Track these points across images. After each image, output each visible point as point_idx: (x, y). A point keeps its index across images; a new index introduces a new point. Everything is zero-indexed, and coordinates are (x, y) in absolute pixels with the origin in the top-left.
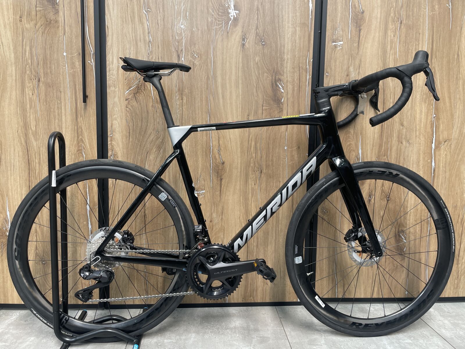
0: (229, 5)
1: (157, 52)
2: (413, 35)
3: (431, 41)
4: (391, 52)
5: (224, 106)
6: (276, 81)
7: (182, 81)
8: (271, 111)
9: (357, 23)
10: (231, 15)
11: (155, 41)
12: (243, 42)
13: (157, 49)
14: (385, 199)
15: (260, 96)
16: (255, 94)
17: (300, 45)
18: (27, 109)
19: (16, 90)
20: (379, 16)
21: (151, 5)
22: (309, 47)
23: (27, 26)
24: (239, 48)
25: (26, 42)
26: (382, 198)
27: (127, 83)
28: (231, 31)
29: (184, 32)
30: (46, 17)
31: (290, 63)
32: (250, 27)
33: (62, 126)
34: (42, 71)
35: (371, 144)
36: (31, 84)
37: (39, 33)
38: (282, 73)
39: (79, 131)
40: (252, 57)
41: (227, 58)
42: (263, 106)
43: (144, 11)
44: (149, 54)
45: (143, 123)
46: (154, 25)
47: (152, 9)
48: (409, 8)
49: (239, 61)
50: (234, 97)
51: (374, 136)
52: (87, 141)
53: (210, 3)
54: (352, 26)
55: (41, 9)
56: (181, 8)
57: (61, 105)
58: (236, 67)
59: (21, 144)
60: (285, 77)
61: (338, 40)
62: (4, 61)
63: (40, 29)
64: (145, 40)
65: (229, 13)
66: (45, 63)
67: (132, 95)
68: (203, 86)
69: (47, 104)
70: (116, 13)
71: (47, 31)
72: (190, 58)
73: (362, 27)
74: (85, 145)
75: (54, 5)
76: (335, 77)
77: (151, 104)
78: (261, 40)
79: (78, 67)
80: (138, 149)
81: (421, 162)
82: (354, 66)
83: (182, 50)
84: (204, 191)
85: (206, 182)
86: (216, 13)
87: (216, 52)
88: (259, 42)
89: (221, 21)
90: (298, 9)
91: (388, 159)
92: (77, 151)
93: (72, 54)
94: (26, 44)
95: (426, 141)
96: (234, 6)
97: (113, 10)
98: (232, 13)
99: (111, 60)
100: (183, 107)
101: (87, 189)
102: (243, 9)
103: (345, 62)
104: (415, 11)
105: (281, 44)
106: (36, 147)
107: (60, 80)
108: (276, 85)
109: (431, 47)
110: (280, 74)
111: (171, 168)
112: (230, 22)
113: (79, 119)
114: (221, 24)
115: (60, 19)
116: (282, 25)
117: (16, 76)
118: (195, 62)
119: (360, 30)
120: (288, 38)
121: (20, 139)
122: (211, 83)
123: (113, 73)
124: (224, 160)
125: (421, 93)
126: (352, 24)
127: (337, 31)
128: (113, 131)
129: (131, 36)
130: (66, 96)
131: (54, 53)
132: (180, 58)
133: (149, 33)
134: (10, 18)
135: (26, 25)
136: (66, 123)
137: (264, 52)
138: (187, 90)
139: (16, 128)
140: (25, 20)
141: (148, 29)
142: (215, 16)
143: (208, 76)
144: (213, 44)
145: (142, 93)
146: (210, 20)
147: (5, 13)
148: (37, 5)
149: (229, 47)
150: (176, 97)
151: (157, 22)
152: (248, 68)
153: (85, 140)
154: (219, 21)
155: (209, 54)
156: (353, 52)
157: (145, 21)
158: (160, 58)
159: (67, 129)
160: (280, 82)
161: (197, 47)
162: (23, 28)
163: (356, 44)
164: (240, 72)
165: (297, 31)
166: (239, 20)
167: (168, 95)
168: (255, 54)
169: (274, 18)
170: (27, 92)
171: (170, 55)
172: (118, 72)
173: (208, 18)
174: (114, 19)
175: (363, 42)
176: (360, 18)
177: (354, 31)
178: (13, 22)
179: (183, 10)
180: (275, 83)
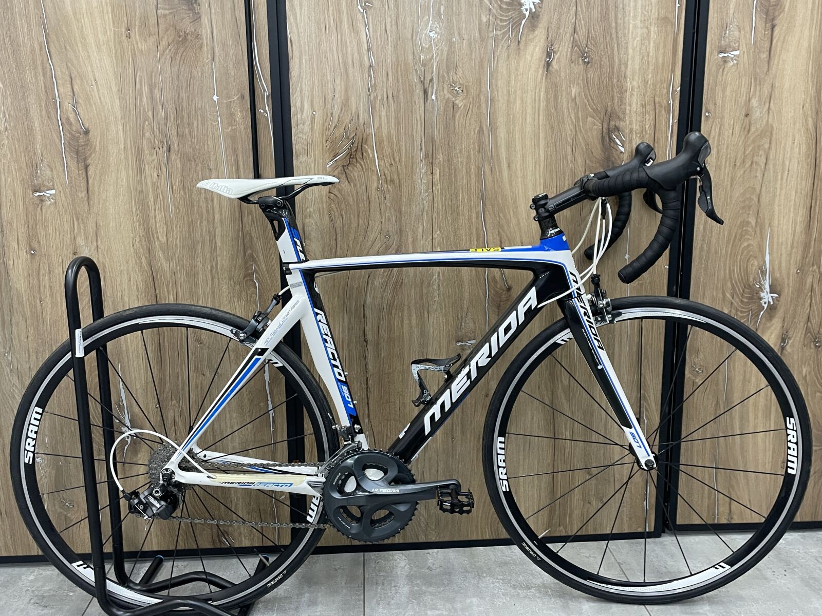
1: (385, 86)
5: (510, 183)
6: (609, 132)
7: (432, 138)
9: (767, 14)
10: (526, 7)
11: (380, 64)
12: (548, 59)
13: (385, 80)
14: (812, 344)
15: (580, 161)
16: (569, 157)
17: (657, 59)
18: (150, 205)
19: (127, 169)
22: (675, 63)
23: (143, 46)
24: (541, 71)
25: (141, 77)
26: (806, 343)
27: (330, 148)
28: (524, 39)
29: (436, 45)
30: (178, 28)
31: (637, 95)
32: (561, 31)
33: (215, 233)
34: (174, 132)
35: (789, 244)
36: (155, 157)
37: (166, 58)
38: (622, 116)
39: (246, 240)
40: (564, 87)
41: (516, 91)
43: (359, 7)
44: (369, 91)
45: (361, 220)
46: (378, 34)
47: (374, 2)
49: (540, 96)
50: (530, 165)
51: (795, 228)
52: (261, 257)
54: (758, 19)
55: (167, 12)
58: (534, 108)
59: (142, 267)
60: (628, 122)
61: (730, 47)
62: (101, 116)
63: (168, 51)
64: (361, 65)
65: (521, 5)
66: (178, 116)
67: (340, 168)
68: (472, 146)
69: (185, 194)
70: (306, 13)
71: (180, 55)
72: (448, 95)
73: (776, 22)
74: (257, 265)
75: (192, 4)
76: (723, 118)
77: (375, 185)
78: (584, 56)
79: (241, 121)
82: (760, 96)
83: (431, 80)
84: (474, 341)
85: (477, 324)
86: (496, 5)
87: (497, 81)
88: (578, 58)
89: (506, 21)
91: (819, 271)
92: (244, 277)
93: (228, 97)
94: (141, 81)
97: (301, 9)
98: (527, 4)
99: (298, 104)
100: (434, 188)
103: (743, 89)
105: (620, 60)
106: (168, 272)
107: (208, 148)
108: (610, 138)
110: (619, 118)
111: (413, 301)
112: (523, 22)
113: (245, 219)
114: (505, 26)
115: (203, 31)
116: (624, 24)
117: (125, 143)
118: (457, 102)
119: (773, 27)
120: (634, 49)
121: (139, 258)
122: (487, 140)
123: (303, 129)
124: (510, 282)
126: (757, 16)
127: (729, 30)
128: (306, 238)
129: (336, 57)
131: (194, 98)
132: (427, 95)
133: (369, 50)
134: (108, 32)
135: (139, 45)
137: (587, 78)
138: (441, 155)
139: (131, 240)
140: (137, 34)
141: (368, 42)
142: (494, 11)
143: (481, 128)
144: (490, 67)
145: (358, 165)
146: (484, 19)
147: (98, 21)
148: (159, 6)
149: (521, 70)
150: (421, 169)
151: (384, 28)
152: (556, 109)
153: (257, 257)
154: (501, 20)
155: (482, 85)
156: (758, 70)
157: (361, 26)
158: (390, 96)
159: (225, 238)
160: (617, 133)
161: (459, 74)
162: (134, 50)
163: (765, 56)
164: (541, 118)
165: (652, 33)
166: (541, 17)
167: (406, 167)
168: (570, 81)
169: (607, 9)
170: (147, 172)
171: (410, 92)
172: (313, 127)
173: (482, 15)
174: (302, 25)
175: (778, 49)
176: (773, 3)
177: (761, 29)
178: (115, 40)
179: (434, 3)
180: (609, 134)
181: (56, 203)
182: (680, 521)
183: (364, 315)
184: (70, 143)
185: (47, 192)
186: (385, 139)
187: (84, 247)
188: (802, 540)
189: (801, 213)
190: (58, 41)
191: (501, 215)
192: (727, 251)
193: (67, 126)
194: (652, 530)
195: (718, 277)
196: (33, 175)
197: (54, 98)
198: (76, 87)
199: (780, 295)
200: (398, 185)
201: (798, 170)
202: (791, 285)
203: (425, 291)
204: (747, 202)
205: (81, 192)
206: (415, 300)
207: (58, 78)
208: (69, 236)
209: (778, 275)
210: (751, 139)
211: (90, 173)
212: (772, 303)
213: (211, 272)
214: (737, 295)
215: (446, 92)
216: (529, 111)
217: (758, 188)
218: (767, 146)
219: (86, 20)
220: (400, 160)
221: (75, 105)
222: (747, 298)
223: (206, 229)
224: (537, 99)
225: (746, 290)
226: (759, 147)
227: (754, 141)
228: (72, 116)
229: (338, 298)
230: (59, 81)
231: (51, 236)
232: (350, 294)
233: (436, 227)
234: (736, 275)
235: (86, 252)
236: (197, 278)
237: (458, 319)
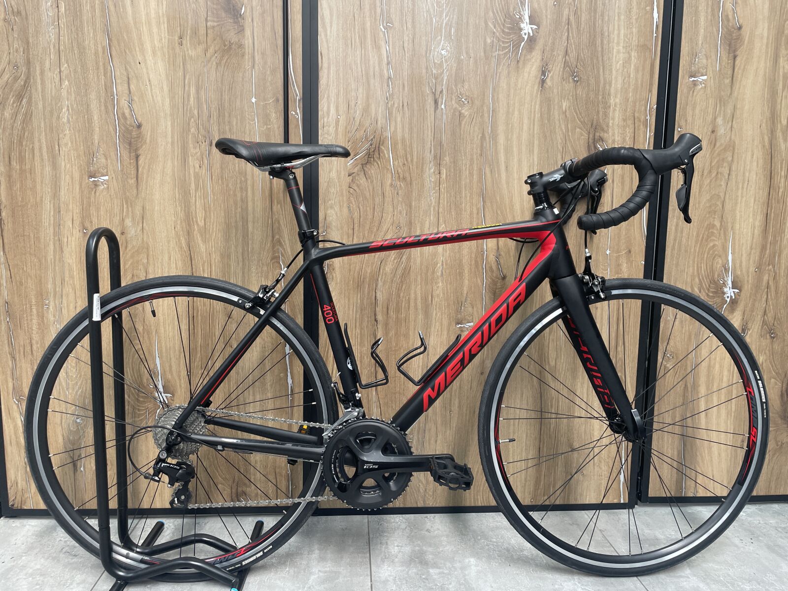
0: (522, 16)
1: (401, 96)
5: (508, 183)
6: (595, 142)
7: (441, 142)
9: (730, 45)
10: (525, 31)
11: (398, 77)
12: (543, 77)
13: (401, 90)
14: (768, 335)
16: (560, 162)
17: (637, 79)
18: (191, 192)
19: (173, 160)
20: (766, 35)
21: (393, 16)
22: (651, 85)
23: (192, 53)
24: (536, 87)
25: (189, 79)
26: (762, 334)
27: (352, 147)
28: (522, 58)
29: (446, 61)
30: (224, 38)
31: (619, 111)
32: (555, 53)
34: (216, 128)
35: (749, 246)
36: (198, 150)
37: (212, 64)
38: (606, 129)
39: (275, 227)
40: (556, 102)
41: (515, 104)
43: (381, 27)
44: (387, 99)
45: (375, 213)
46: (397, 50)
47: (395, 23)
49: (535, 108)
50: (525, 168)
51: (754, 231)
52: (287, 242)
53: (491, 14)
54: (722, 50)
55: (216, 24)
56: (443, 21)
57: (246, 184)
58: (529, 118)
59: (181, 248)
60: (610, 133)
61: (699, 73)
62: (153, 112)
63: (214, 57)
64: (381, 76)
65: (521, 30)
66: (221, 115)
67: (360, 166)
68: (475, 150)
69: (223, 184)
70: (335, 30)
71: (225, 61)
72: (455, 105)
73: (738, 53)
74: (284, 249)
75: (237, 18)
77: (390, 181)
78: (574, 74)
79: (275, 120)
82: (724, 115)
83: (441, 92)
84: (473, 324)
85: (475, 309)
86: (499, 29)
87: (498, 94)
88: (569, 77)
89: (507, 42)
90: (634, 21)
91: (774, 270)
92: (272, 259)
93: (265, 100)
94: (189, 83)
96: (530, 17)
97: (331, 26)
98: (527, 29)
99: (325, 109)
100: (441, 186)
102: (545, 22)
103: (709, 109)
105: (605, 80)
106: (205, 253)
108: (595, 148)
110: (603, 130)
111: (419, 286)
112: (522, 44)
113: (275, 208)
114: (507, 48)
115: (246, 42)
116: (608, 49)
117: (173, 137)
118: (463, 111)
119: (735, 57)
120: (617, 71)
121: (179, 240)
122: (488, 145)
123: (328, 131)
124: (505, 272)
126: (722, 48)
127: (698, 58)
128: (327, 227)
129: (360, 69)
131: (235, 99)
132: (437, 105)
133: (388, 64)
134: (163, 39)
135: (190, 51)
136: (253, 214)
137: (576, 94)
138: (448, 157)
139: (173, 223)
140: (188, 42)
141: (387, 57)
142: (498, 34)
143: (483, 134)
144: (493, 82)
145: (375, 163)
146: (489, 41)
147: (155, 30)
148: (209, 18)
149: (519, 86)
150: (430, 169)
151: (402, 45)
152: (549, 120)
153: (284, 241)
154: (503, 42)
155: (486, 98)
156: (722, 93)
157: (383, 43)
158: (405, 104)
159: (256, 224)
160: (601, 143)
161: (466, 87)
162: (185, 56)
163: (728, 81)
164: (536, 127)
165: (633, 58)
166: (538, 40)
167: (417, 167)
168: (561, 97)
169: (595, 36)
170: (191, 163)
171: (422, 100)
172: (337, 129)
173: (487, 37)
174: (332, 40)
175: (739, 76)
176: (735, 37)
177: (725, 58)
178: (168, 46)
179: (446, 24)
180: (594, 144)
181: (108, 188)
182: (652, 493)
183: (375, 297)
184: (124, 136)
185: (101, 178)
186: (399, 141)
187: (131, 228)
188: (760, 513)
189: (758, 218)
190: (119, 46)
191: (499, 212)
192: (695, 250)
193: (122, 121)
194: (627, 502)
195: (687, 273)
196: (90, 163)
197: (112, 95)
198: (132, 87)
199: (740, 290)
200: (409, 183)
201: (756, 180)
202: (750, 282)
203: (430, 278)
204: (713, 208)
205: (132, 179)
206: (421, 285)
207: (117, 78)
208: (118, 218)
209: (739, 273)
210: (717, 152)
211: (140, 162)
212: (734, 298)
213: (243, 253)
214: (704, 290)
215: (453, 102)
216: (526, 121)
217: (722, 195)
218: (730, 159)
219: (145, 28)
220: (412, 160)
221: (130, 102)
222: (713, 292)
223: (240, 216)
224: (533, 110)
225: (711, 285)
226: (723, 159)
227: (719, 155)
228: (127, 112)
230: (118, 81)
231: (102, 217)
232: (364, 279)
233: (441, 220)
234: (703, 272)
235: (133, 232)
236: (230, 259)
237: (458, 303)
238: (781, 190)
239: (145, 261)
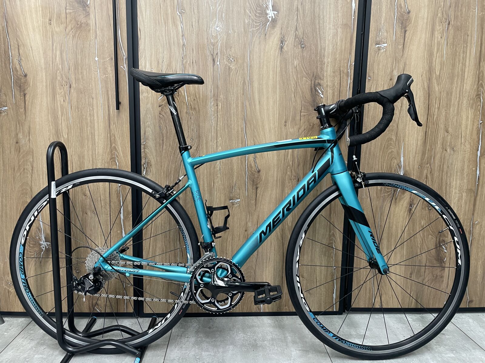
0: (268, 5)
1: (191, 56)
2: (461, 36)
3: (479, 43)
4: (438, 55)
5: (260, 112)
6: (315, 86)
7: (217, 86)
8: (310, 117)
9: (402, 23)
10: (270, 16)
11: (189, 44)
12: (281, 45)
13: (191, 53)
14: (427, 208)
15: (299, 101)
16: (293, 99)
17: (341, 47)
18: (59, 116)
19: (47, 97)
20: (426, 16)
21: (185, 6)
22: (351, 49)
23: (57, 29)
24: (277, 51)
25: (56, 46)
26: (423, 207)
28: (268, 33)
29: (220, 35)
30: (77, 20)
31: (331, 66)
32: (289, 29)
33: (94, 135)
34: (73, 77)
35: (414, 151)
36: (62, 90)
37: (70, 36)
38: (322, 78)
39: (112, 139)
40: (290, 61)
41: (264, 62)
42: (301, 112)
43: (178, 12)
44: (182, 59)
46: (188, 27)
47: (186, 10)
48: (458, 8)
49: (277, 65)
50: (271, 103)
51: (417, 143)
52: (120, 148)
53: (248, 4)
54: (397, 27)
55: (72, 11)
56: (217, 8)
57: (93, 111)
58: (273, 71)
60: (325, 81)
61: (382, 42)
62: (34, 67)
63: (71, 32)
64: (178, 44)
65: (267, 14)
66: (76, 68)
67: (166, 101)
68: (239, 91)
69: (79, 111)
70: (148, 15)
71: (78, 34)
72: (226, 63)
73: (407, 29)
74: (118, 153)
75: (85, 7)
76: (378, 81)
77: (185, 110)
78: (301, 44)
79: (110, 72)
80: (172, 157)
81: (466, 170)
82: (398, 69)
83: (217, 54)
84: (239, 200)
85: (241, 191)
86: (253, 14)
87: (253, 55)
88: (298, 45)
89: (259, 22)
90: (340, 9)
91: (431, 167)
92: (111, 159)
93: (104, 59)
94: (56, 48)
95: (472, 149)
96: (273, 7)
97: (146, 12)
98: (270, 14)
99: (143, 64)
100: (218, 114)
101: (121, 198)
102: (282, 10)
103: (389, 65)
104: (464, 11)
105: (321, 46)
107: (92, 86)
108: (316, 89)
109: (479, 49)
110: (320, 78)
111: (206, 176)
112: (268, 24)
113: (111, 127)
114: (258, 26)
115: (91, 22)
116: (323, 26)
117: (46, 82)
118: (231, 66)
119: (405, 31)
120: (329, 41)
122: (247, 88)
124: (259, 168)
125: (468, 97)
126: (397, 25)
127: (381, 32)
128: (147, 139)
129: (164, 39)
130: (98, 103)
131: (85, 58)
132: (215, 62)
133: (183, 36)
134: (39, 21)
135: (56, 28)
136: (98, 131)
137: (303, 56)
138: (222, 95)
139: (48, 136)
140: (55, 23)
141: (182, 32)
142: (252, 17)
143: (244, 81)
144: (250, 48)
146: (247, 22)
147: (34, 16)
148: (67, 8)
149: (267, 50)
150: (211, 103)
151: (191, 24)
152: (286, 73)
153: (118, 148)
154: (256, 22)
155: (245, 58)
156: (397, 55)
157: (179, 23)
158: (194, 62)
159: (100, 137)
160: (319, 87)
161: (233, 51)
162: (53, 32)
163: (401, 47)
164: (277, 77)
165: (339, 32)
166: (278, 21)
167: (203, 102)
168: (294, 57)
169: (314, 19)
170: (58, 98)
171: (205, 60)
173: (245, 19)
174: (146, 21)
175: (408, 44)
176: (405, 19)
177: (399, 32)
178: (42, 25)
179: (219, 11)
180: (315, 88)
181: (7, 114)
182: (354, 306)
184: (16, 82)
185: (3, 108)
187: (22, 139)
188: (422, 319)
189: (420, 134)
190: (12, 25)
191: (255, 130)
192: (380, 155)
193: (15, 72)
194: (338, 310)
195: (375, 168)
197: (9, 57)
198: (21, 51)
200: (198, 111)
203: (212, 171)
204: (391, 128)
205: (22, 108)
206: (207, 175)
207: (11, 46)
208: (14, 133)
209: (408, 169)
211: (27, 98)
213: (92, 155)
215: (225, 60)
216: (271, 73)
217: (397, 120)
219: (28, 15)
220: (199, 97)
221: (20, 61)
223: (90, 131)
224: (275, 66)
229: (163, 173)
230: (12, 48)
231: (4, 133)
232: (170, 171)
233: (219, 135)
234: (385, 168)
235: (23, 142)
236: (84, 159)
237: (231, 187)
238: (435, 117)
239: (32, 160)
